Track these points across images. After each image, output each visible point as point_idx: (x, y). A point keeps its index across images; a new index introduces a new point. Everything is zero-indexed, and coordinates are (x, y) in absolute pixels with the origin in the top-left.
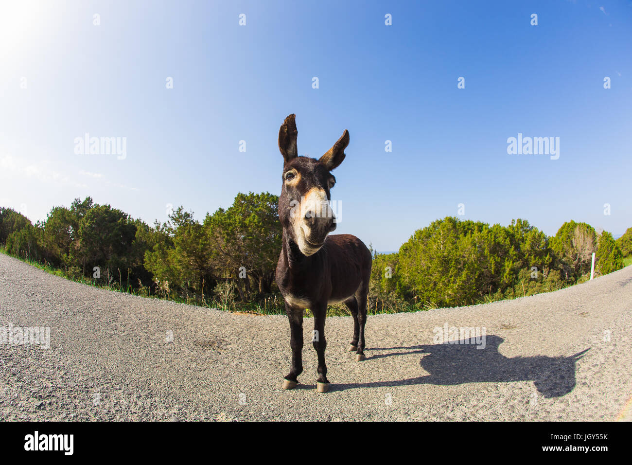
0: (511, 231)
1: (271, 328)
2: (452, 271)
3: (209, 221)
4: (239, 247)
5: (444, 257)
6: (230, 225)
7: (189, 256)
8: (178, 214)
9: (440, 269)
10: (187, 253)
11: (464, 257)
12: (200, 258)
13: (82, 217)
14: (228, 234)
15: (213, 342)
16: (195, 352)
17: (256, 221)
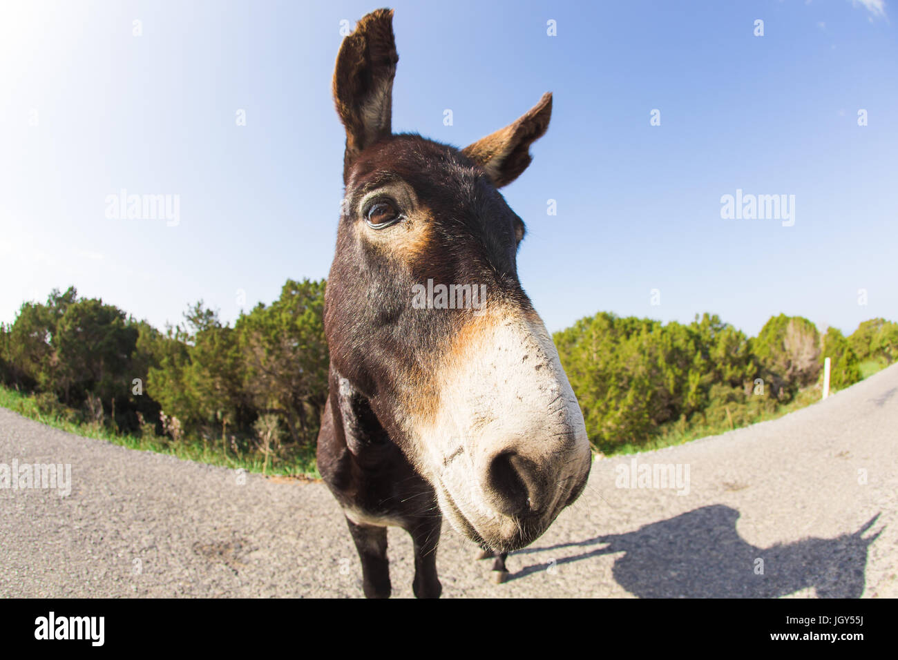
0: (695, 331)
1: (331, 510)
2: (612, 392)
3: (243, 322)
4: (288, 361)
5: (599, 371)
6: (273, 327)
7: (212, 377)
8: (197, 311)
9: (594, 390)
10: (210, 372)
11: (627, 370)
12: (230, 378)
13: (61, 316)
14: (270, 342)
15: (227, 546)
16: (192, 571)
17: (312, 321)
